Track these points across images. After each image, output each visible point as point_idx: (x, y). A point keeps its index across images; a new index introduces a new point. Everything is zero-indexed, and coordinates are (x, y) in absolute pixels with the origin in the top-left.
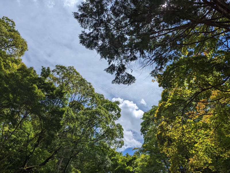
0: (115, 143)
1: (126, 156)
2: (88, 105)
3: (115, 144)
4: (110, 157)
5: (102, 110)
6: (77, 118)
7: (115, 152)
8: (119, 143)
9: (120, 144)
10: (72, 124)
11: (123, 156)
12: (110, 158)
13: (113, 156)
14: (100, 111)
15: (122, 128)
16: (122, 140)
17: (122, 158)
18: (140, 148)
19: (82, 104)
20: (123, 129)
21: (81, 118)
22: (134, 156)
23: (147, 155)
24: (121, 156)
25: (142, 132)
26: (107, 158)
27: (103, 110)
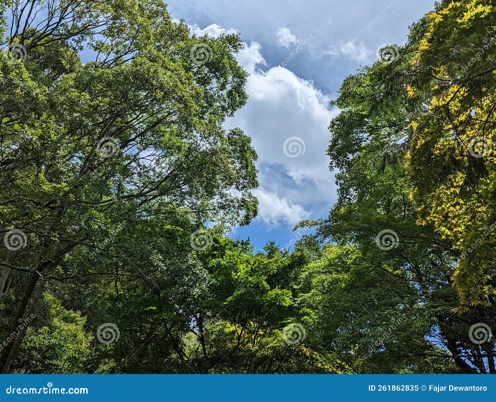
0: (223, 207)
1: (266, 253)
2: (96, 49)
3: (222, 212)
4: (203, 258)
5: (161, 71)
6: (52, 105)
7: (221, 241)
8: (240, 207)
9: (243, 213)
10: (32, 126)
11: (254, 253)
12: (205, 264)
13: (214, 256)
14: (156, 72)
15: (249, 148)
16: (250, 196)
17: (252, 263)
18: (326, 222)
19: (70, 41)
20: (253, 152)
21: (73, 104)
22: (299, 254)
23: (350, 246)
24: (245, 256)
25: (334, 157)
26: (191, 262)
27: (166, 68)
